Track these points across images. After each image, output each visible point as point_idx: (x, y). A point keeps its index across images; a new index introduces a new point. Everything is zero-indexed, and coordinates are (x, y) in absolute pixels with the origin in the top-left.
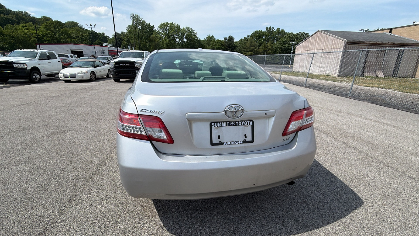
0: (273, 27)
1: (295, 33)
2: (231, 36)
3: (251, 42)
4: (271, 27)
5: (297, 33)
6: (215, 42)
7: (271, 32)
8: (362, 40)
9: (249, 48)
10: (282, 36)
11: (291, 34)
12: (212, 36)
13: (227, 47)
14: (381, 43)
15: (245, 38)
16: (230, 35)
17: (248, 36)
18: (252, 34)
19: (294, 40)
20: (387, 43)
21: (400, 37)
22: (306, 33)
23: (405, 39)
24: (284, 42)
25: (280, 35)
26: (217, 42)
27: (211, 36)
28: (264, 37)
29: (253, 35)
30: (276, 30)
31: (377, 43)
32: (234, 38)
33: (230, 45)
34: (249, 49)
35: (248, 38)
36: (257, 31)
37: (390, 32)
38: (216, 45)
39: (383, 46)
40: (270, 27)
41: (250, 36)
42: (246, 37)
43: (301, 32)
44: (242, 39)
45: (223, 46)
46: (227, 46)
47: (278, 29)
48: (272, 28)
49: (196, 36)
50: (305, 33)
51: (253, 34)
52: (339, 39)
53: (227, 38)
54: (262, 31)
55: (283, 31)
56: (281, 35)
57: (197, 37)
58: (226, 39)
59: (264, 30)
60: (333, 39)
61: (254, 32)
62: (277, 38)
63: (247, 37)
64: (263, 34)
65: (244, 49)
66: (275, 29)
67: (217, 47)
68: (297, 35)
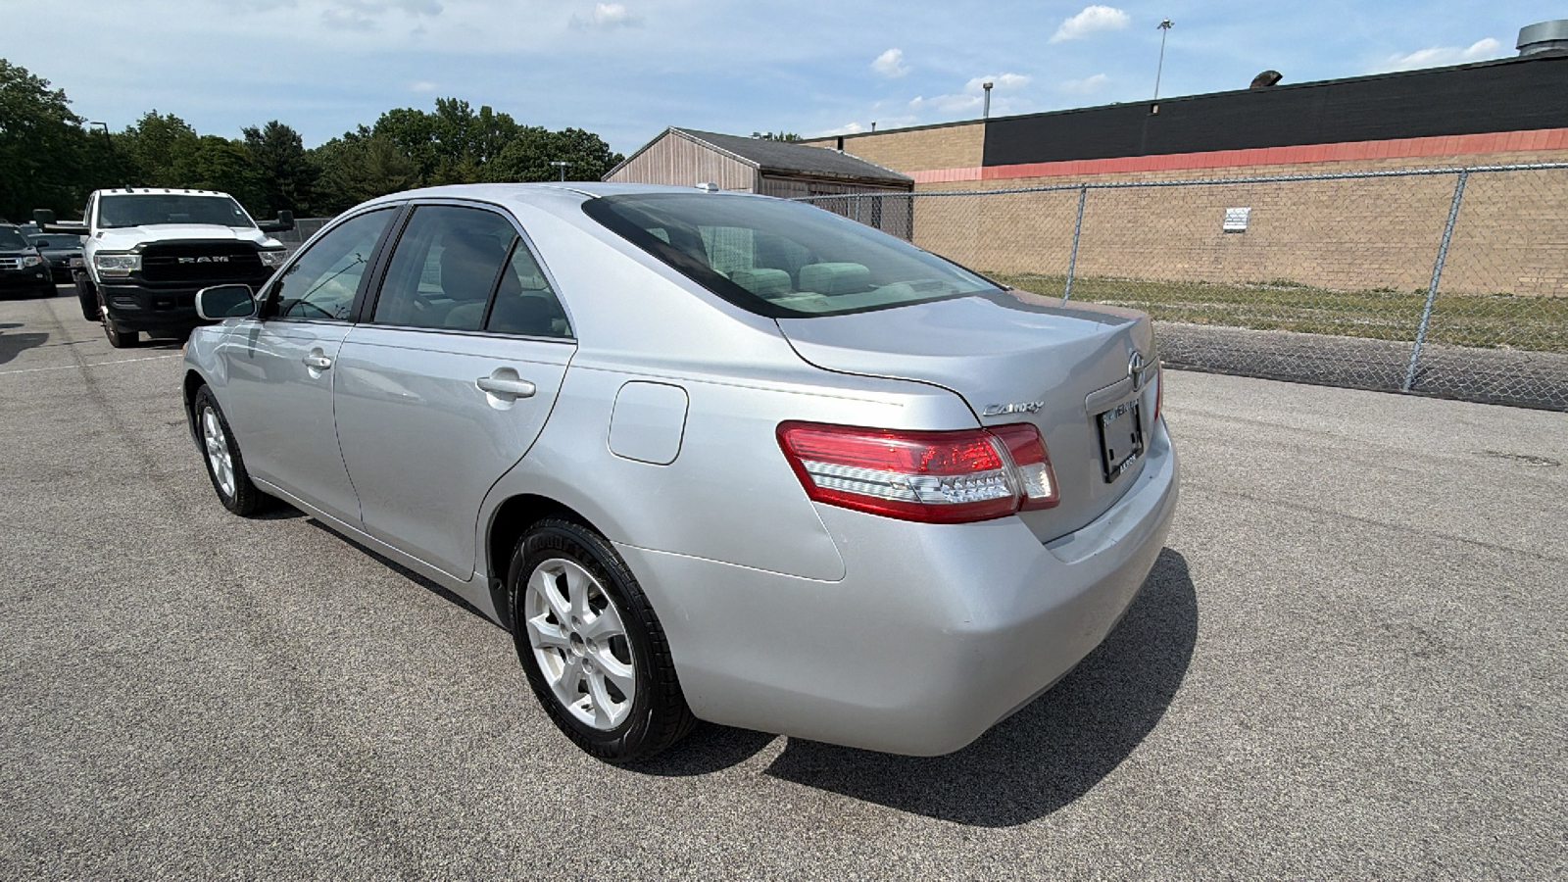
0: (464, 101)
1: (553, 130)
2: (282, 126)
3: (388, 156)
4: (457, 100)
5: (559, 130)
6: (198, 149)
7: (462, 119)
8: (793, 167)
9: (379, 180)
10: (506, 136)
11: (541, 133)
12: (171, 117)
13: (271, 174)
14: (833, 175)
15: (348, 135)
16: (273, 120)
17: (363, 130)
18: (378, 122)
19: (555, 155)
20: (847, 177)
21: (863, 162)
22: (588, 133)
23: (873, 166)
24: (521, 160)
25: (497, 132)
26: (208, 147)
27: (165, 118)
28: (437, 138)
29: (383, 126)
30: (477, 113)
31: (827, 174)
32: (298, 134)
33: (284, 163)
34: (383, 185)
35: (364, 136)
36: (400, 111)
37: (840, 146)
38: (209, 161)
39: (854, 186)
40: (451, 99)
41: (372, 128)
42: (355, 131)
43: (573, 129)
44: (334, 140)
45: (249, 165)
46: (268, 168)
47: (486, 111)
48: (459, 104)
49: (63, 108)
50: (585, 134)
51: (382, 120)
52: (734, 158)
53: (262, 132)
54: (420, 113)
55: (506, 120)
56: (500, 133)
57: (75, 119)
58: (258, 136)
59: (430, 109)
60: (720, 158)
61: (388, 115)
62: (491, 143)
63: (357, 134)
64: (431, 126)
65: (360, 182)
66: (472, 111)
67: (213, 171)
68: (560, 139)
